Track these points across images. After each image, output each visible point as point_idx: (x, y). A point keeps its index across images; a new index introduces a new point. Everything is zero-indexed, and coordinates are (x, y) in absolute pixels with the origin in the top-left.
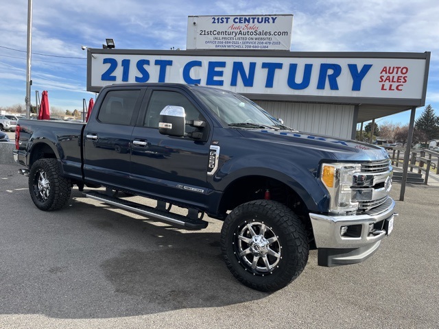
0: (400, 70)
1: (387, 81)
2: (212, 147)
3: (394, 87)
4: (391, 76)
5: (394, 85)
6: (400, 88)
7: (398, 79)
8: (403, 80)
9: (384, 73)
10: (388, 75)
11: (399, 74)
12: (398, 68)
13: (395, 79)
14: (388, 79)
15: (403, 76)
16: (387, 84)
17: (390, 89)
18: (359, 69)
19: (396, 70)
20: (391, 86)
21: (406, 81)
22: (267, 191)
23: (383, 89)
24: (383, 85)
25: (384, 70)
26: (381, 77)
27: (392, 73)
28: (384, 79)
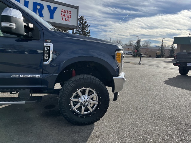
0: (68, 12)
1: (64, 16)
2: (46, 44)
3: (67, 19)
4: (65, 14)
5: (67, 18)
6: (69, 20)
7: (68, 16)
8: (70, 17)
9: (62, 12)
10: (64, 13)
11: (68, 14)
12: (68, 11)
13: (67, 16)
14: (64, 15)
15: (70, 15)
16: (64, 18)
17: (65, 20)
18: (52, 8)
19: (67, 12)
20: (65, 19)
21: (71, 18)
22: (74, 70)
23: (62, 20)
24: (63, 18)
25: (62, 11)
26: (61, 14)
27: (65, 13)
28: (63, 15)
